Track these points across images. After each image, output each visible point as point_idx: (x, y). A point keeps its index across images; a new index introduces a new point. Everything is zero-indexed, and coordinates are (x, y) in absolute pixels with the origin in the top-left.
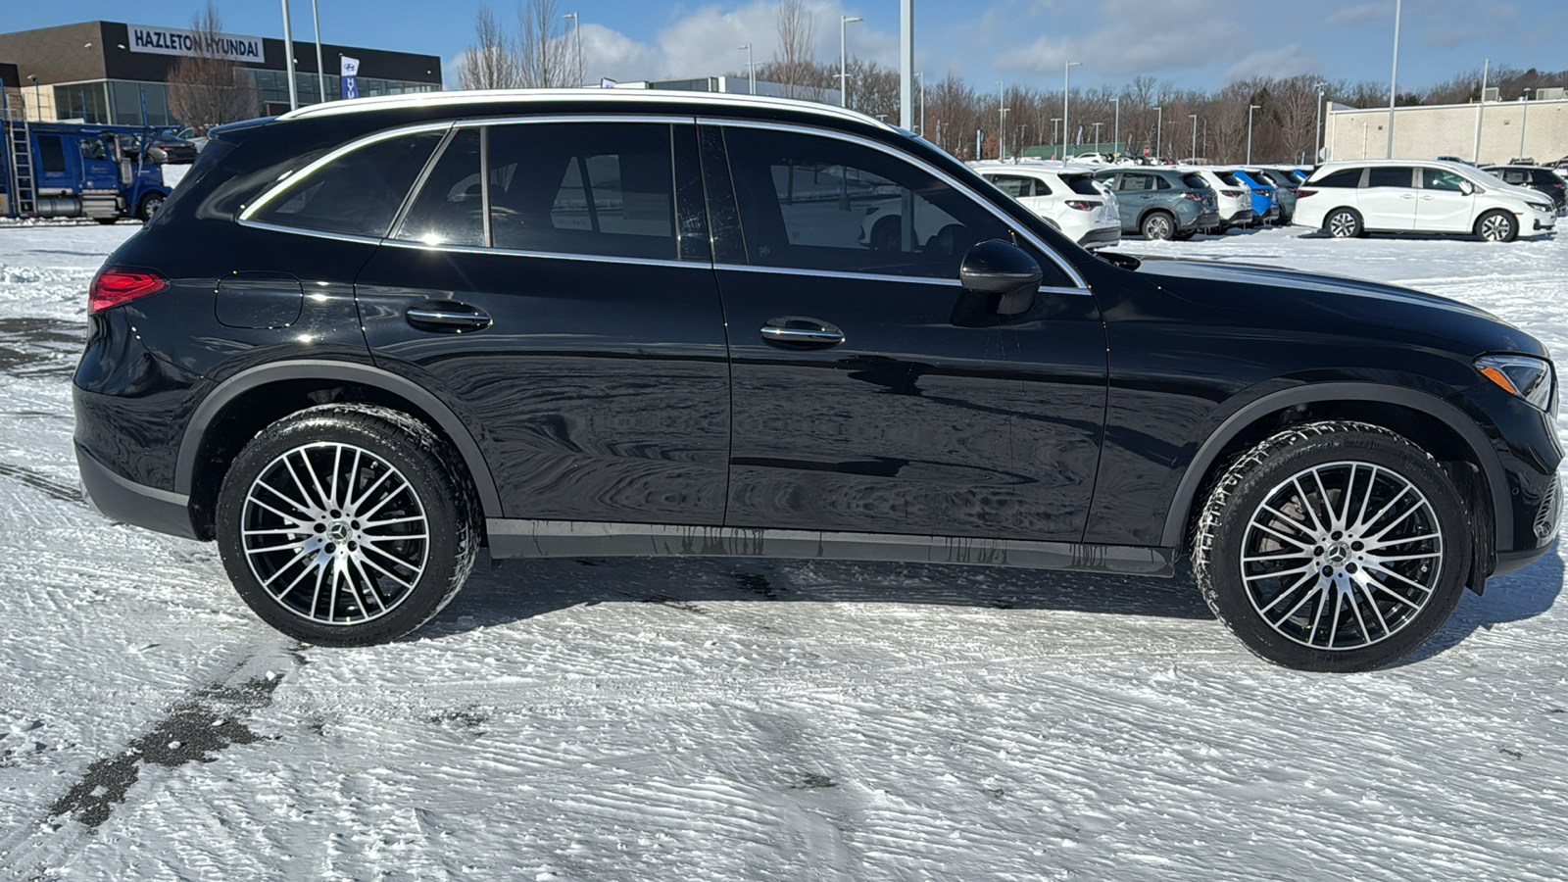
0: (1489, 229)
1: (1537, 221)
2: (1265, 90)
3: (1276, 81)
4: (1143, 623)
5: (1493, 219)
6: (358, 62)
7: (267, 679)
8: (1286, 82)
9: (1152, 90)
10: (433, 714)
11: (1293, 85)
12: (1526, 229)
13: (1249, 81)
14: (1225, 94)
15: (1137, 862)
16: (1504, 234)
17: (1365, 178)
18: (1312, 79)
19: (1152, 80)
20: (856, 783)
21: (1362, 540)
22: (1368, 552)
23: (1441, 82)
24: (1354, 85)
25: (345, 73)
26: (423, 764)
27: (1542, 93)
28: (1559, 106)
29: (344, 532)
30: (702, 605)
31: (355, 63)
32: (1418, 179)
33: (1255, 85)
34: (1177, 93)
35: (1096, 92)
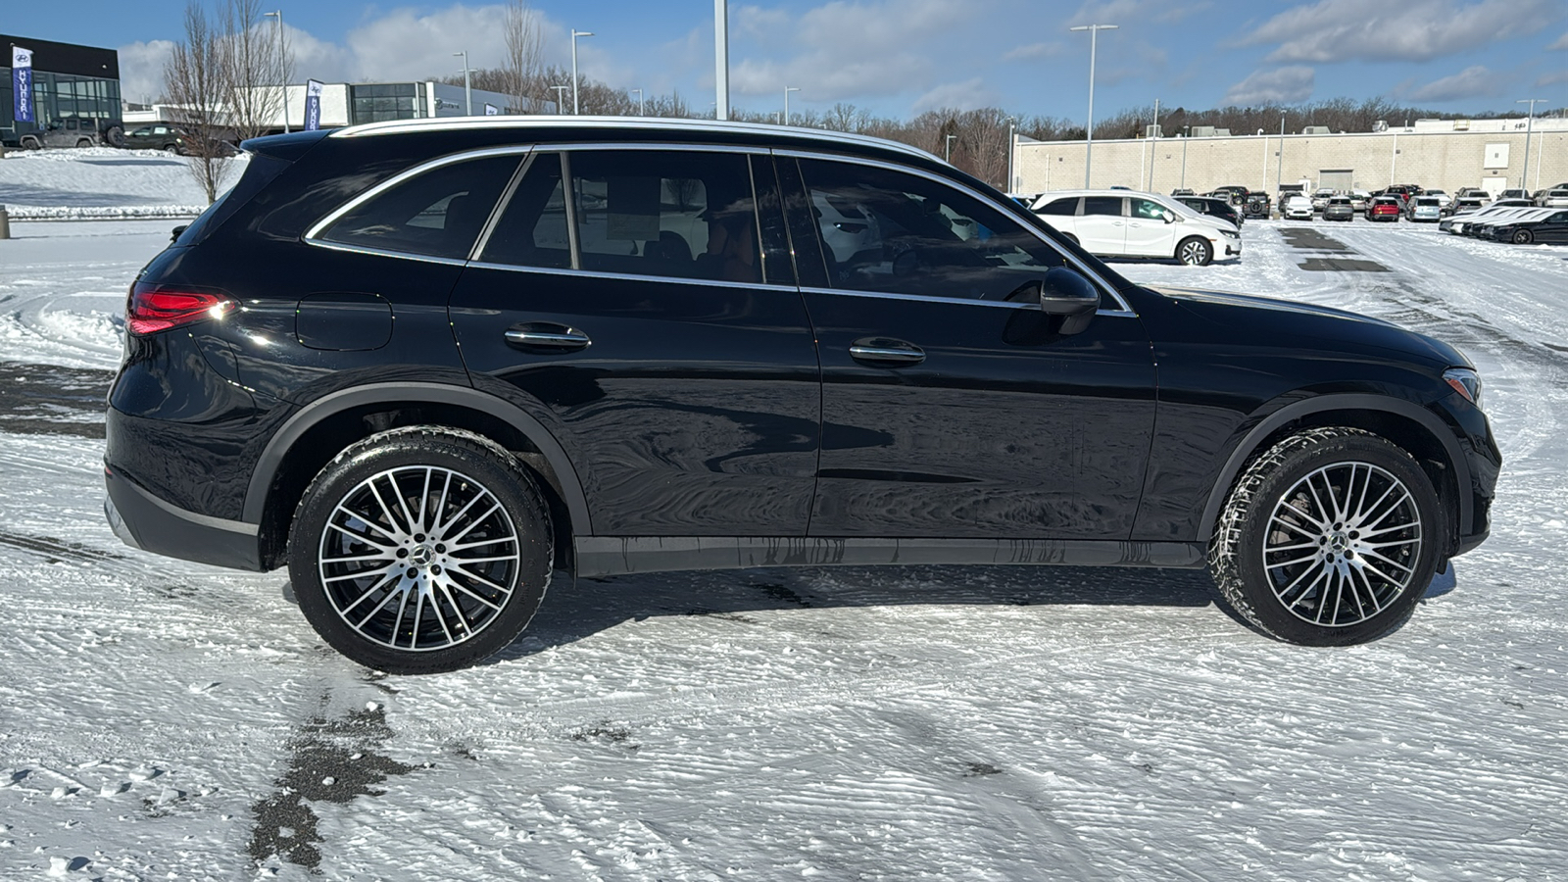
0: (1189, 253)
1: (1228, 247)
2: (953, 121)
3: (963, 113)
4: (1150, 612)
5: (1191, 245)
6: (31, 52)
7: (368, 710)
8: (971, 114)
9: (851, 117)
10: (573, 732)
11: (978, 117)
12: (1219, 254)
13: (938, 112)
14: (917, 122)
15: (1300, 815)
16: (1201, 259)
17: (1081, 207)
18: (994, 112)
19: (851, 108)
20: (1019, 768)
21: (1358, 530)
22: (1363, 540)
23: (1105, 118)
24: (1031, 119)
25: (16, 64)
26: (606, 779)
27: (1196, 130)
28: (1212, 143)
29: (428, 556)
30: (748, 615)
31: (28, 53)
32: (1127, 208)
33: (944, 116)
34: (874, 121)
35: (800, 116)
